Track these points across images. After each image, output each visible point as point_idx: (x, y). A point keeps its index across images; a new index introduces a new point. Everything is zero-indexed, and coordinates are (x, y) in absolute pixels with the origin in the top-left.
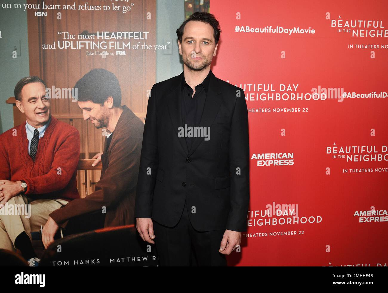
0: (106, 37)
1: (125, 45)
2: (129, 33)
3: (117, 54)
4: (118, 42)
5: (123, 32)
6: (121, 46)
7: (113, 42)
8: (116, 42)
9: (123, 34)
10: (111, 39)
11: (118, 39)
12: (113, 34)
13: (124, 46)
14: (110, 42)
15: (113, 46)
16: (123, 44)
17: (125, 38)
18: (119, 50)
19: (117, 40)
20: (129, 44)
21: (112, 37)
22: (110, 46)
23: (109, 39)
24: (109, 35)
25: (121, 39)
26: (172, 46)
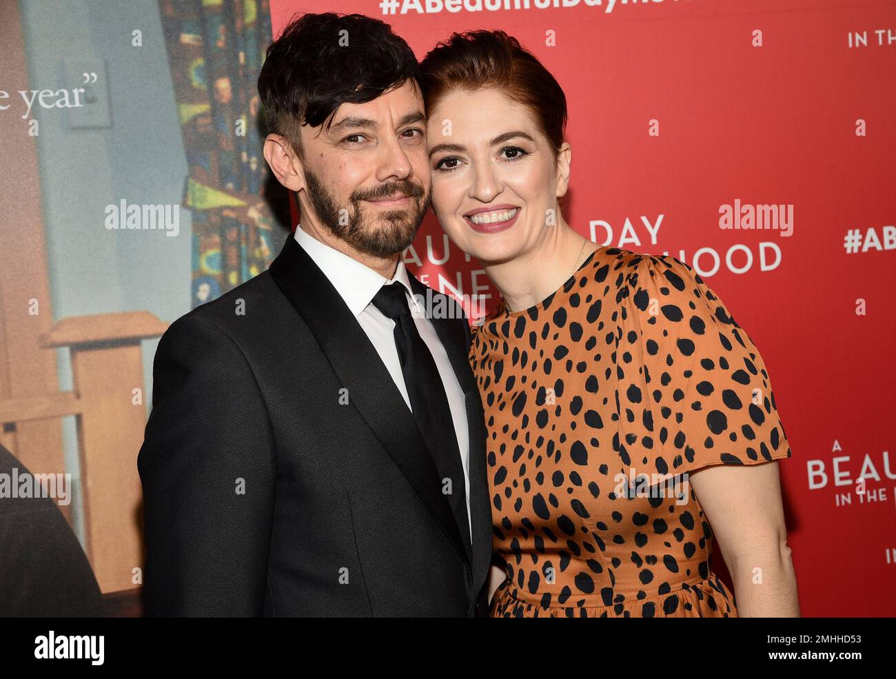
26: (109, 90)
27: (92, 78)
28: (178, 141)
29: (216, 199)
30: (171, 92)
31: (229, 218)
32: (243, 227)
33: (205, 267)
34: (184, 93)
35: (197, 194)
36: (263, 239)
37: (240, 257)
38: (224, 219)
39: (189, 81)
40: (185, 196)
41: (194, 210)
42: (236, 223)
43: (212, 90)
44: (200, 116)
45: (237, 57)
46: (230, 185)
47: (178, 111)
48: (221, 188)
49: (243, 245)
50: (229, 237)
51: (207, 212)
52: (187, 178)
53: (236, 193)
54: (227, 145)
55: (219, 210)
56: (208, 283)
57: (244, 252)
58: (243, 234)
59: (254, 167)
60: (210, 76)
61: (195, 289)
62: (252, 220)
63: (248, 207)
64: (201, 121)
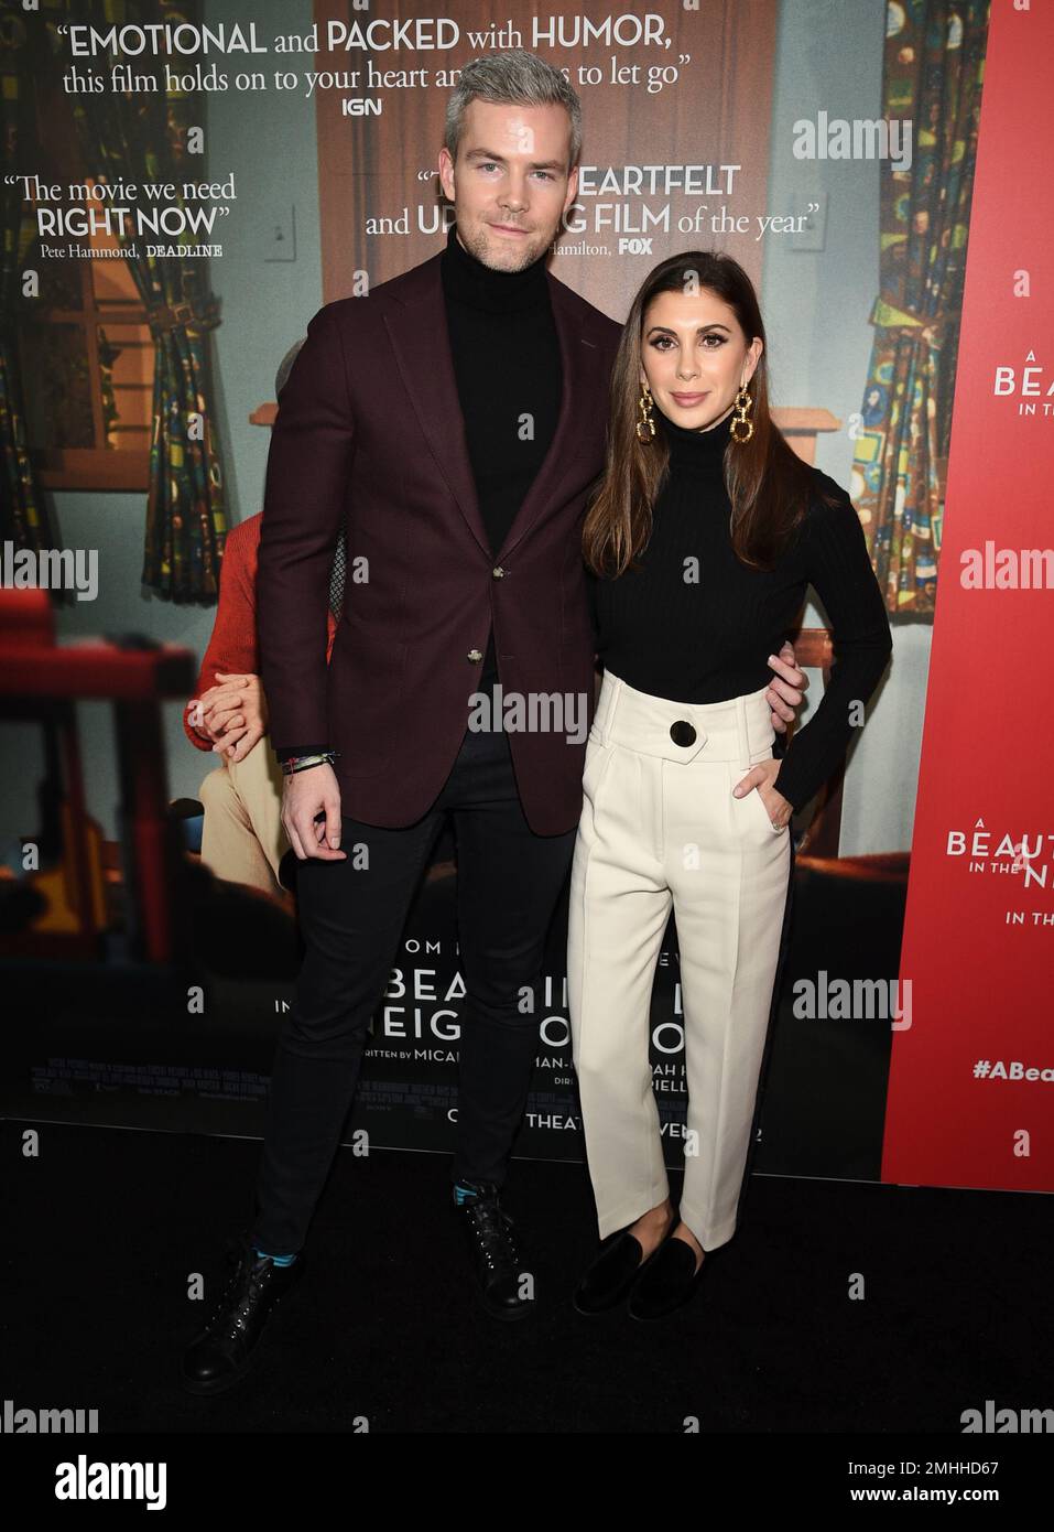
0: (586, 189)
1: (652, 217)
2: (669, 169)
3: (621, 252)
4: (627, 207)
5: (646, 168)
6: (636, 220)
7: (610, 206)
8: (618, 206)
9: (647, 175)
10: (601, 193)
11: (626, 193)
12: (610, 174)
13: (649, 219)
14: (599, 207)
15: (609, 222)
16: (646, 212)
17: (653, 192)
18: (630, 236)
19: (623, 199)
20: (666, 212)
21: (604, 188)
22: (599, 222)
23: (595, 193)
24: (596, 178)
25: (638, 192)
26: (826, 220)
27: (815, 208)
28: (876, 266)
29: (898, 319)
30: (877, 222)
31: (905, 336)
32: (916, 346)
33: (879, 377)
34: (887, 223)
35: (883, 314)
36: (931, 357)
37: (909, 371)
38: (901, 337)
39: (894, 213)
40: (873, 313)
41: (877, 326)
42: (911, 341)
43: (912, 221)
44: (896, 245)
45: (939, 191)
46: (912, 308)
47: (880, 241)
48: (904, 309)
49: (914, 361)
50: (902, 353)
51: (889, 329)
52: (877, 299)
53: (915, 315)
54: (917, 271)
55: (898, 329)
56: (879, 391)
57: (913, 367)
58: (916, 350)
59: (935, 293)
60: (913, 209)
61: (867, 395)
62: (925, 340)
63: (923, 329)
64: (897, 249)
